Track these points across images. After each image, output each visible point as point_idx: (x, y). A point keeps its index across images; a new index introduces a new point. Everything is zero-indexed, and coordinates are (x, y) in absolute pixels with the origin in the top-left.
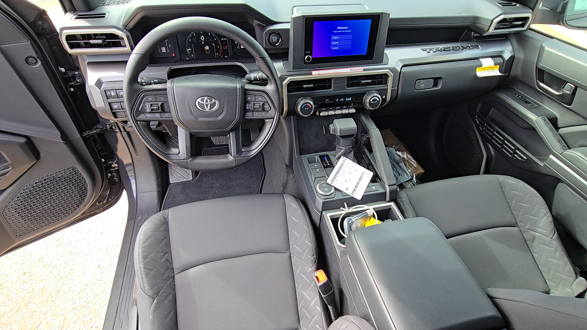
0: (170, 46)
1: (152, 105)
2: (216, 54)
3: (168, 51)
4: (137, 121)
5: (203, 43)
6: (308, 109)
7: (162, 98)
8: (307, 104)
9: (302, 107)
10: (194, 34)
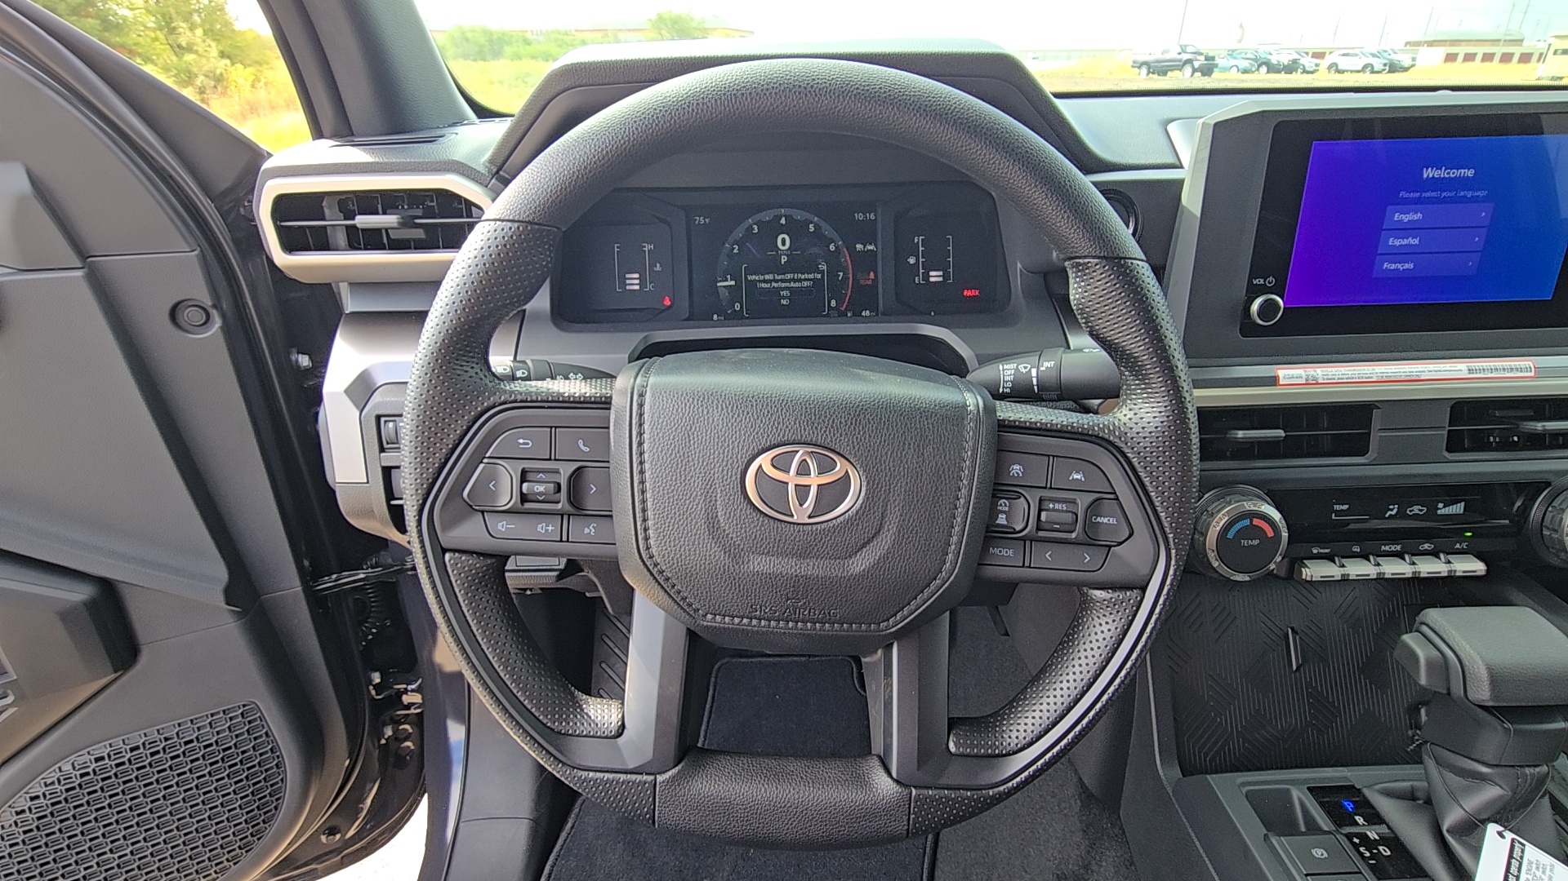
0: (658, 268)
1: (530, 476)
2: (829, 303)
3: (649, 287)
4: (444, 551)
5: (784, 259)
6: (1256, 542)
7: (581, 443)
8: (1256, 522)
9: (1230, 535)
10: (755, 227)
